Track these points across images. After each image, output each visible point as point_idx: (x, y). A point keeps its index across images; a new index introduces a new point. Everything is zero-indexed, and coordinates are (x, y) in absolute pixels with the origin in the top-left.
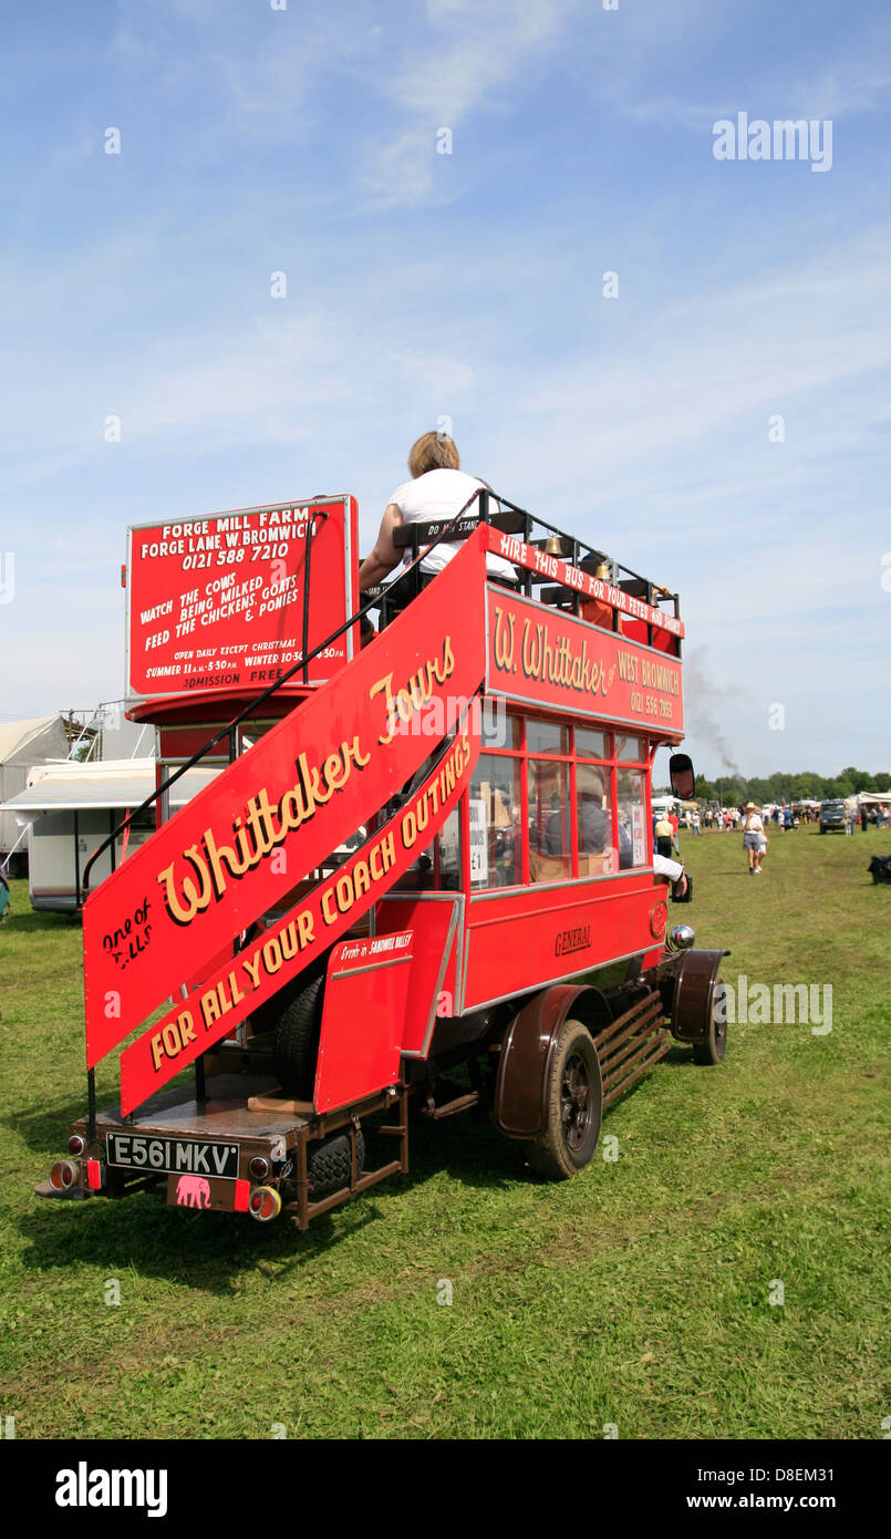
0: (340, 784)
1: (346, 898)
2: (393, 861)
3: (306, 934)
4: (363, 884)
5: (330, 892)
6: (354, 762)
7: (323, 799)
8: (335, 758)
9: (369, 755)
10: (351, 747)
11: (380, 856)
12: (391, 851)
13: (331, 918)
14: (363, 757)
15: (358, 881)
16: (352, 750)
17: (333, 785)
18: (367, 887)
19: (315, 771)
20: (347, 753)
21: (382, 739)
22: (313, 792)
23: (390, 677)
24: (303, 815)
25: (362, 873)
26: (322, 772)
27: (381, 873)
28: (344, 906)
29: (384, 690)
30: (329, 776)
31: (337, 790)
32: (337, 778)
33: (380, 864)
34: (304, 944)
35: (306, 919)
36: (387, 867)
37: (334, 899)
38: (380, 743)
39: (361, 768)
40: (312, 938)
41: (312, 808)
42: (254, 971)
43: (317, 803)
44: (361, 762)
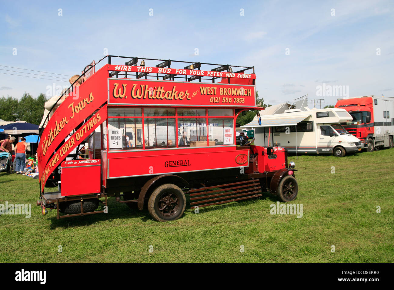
0: (63, 127)
1: (64, 151)
2: (74, 143)
3: (58, 159)
4: (67, 149)
5: (61, 150)
6: (65, 122)
7: (60, 130)
8: (62, 122)
9: (68, 121)
10: (65, 119)
11: (71, 142)
12: (73, 141)
13: (62, 156)
14: (67, 121)
15: (66, 148)
16: (65, 120)
17: (62, 127)
18: (68, 149)
19: (58, 124)
20: (64, 120)
21: (71, 117)
22: (58, 129)
23: (73, 103)
24: (57, 134)
25: (67, 146)
26: (59, 125)
27: (71, 146)
28: (64, 153)
29: (71, 106)
30: (61, 125)
31: (62, 128)
32: (62, 126)
33: (71, 144)
34: (57, 161)
35: (57, 156)
36: (73, 145)
37: (62, 151)
38: (71, 118)
39: (66, 123)
40: (59, 159)
41: (58, 132)
42: (51, 165)
43: (59, 131)
44: (67, 122)
